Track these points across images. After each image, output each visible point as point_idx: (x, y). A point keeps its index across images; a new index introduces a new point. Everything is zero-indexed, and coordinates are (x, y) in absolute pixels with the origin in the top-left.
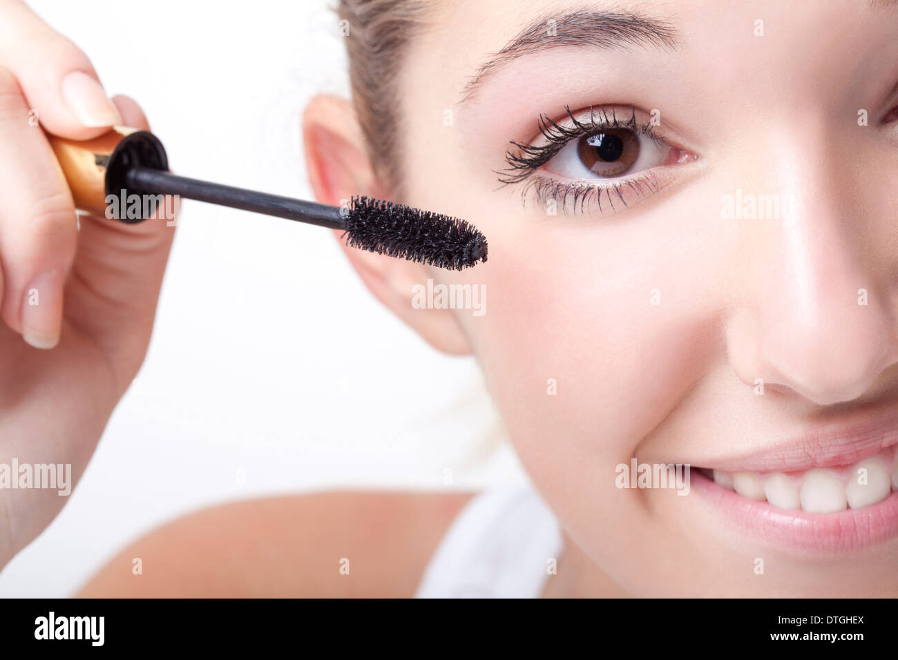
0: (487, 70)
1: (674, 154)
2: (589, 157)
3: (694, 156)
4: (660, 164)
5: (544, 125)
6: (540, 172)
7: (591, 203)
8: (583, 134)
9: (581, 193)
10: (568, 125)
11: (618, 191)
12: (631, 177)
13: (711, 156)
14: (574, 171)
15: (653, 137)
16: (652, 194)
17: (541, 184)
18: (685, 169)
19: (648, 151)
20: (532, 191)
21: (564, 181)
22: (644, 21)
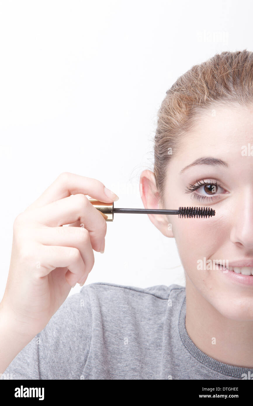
0: (188, 167)
1: (225, 191)
2: (207, 190)
3: (229, 193)
4: (221, 193)
5: (198, 181)
6: (195, 192)
7: (205, 200)
8: (205, 185)
9: (204, 197)
10: (202, 182)
11: (211, 198)
12: (215, 195)
13: (232, 192)
14: (203, 192)
15: (221, 187)
17: (195, 195)
18: (226, 195)
19: (219, 190)
20: (193, 196)
21: (200, 195)
22: (222, 162)
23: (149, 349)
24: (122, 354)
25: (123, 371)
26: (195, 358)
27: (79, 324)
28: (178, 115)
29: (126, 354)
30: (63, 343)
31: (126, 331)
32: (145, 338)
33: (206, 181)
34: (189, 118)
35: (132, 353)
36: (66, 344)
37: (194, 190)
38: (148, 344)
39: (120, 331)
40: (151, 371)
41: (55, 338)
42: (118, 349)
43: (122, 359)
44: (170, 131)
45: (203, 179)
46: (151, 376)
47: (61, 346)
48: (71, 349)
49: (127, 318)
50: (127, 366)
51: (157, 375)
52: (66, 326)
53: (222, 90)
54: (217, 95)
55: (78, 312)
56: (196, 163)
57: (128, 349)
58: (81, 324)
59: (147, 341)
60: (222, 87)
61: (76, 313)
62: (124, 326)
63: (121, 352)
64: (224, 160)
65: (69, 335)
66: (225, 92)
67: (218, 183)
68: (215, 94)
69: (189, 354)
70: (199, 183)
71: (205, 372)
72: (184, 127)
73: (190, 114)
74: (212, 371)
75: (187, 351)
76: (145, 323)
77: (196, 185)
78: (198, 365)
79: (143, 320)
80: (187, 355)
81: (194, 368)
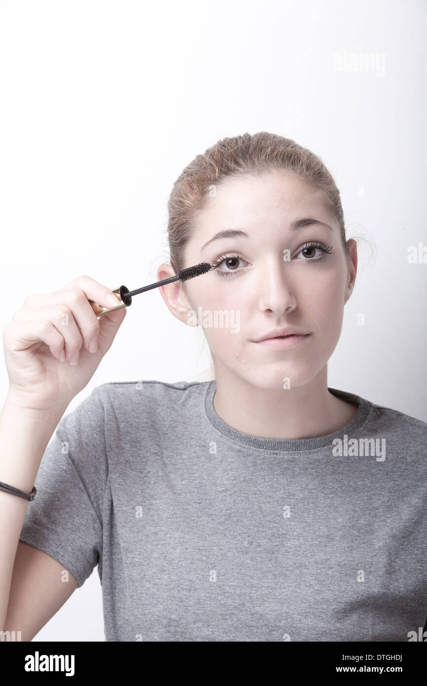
0: (207, 244)
1: (247, 264)
2: (229, 265)
3: (251, 264)
4: (243, 267)
5: (219, 256)
6: (218, 268)
7: (230, 277)
8: (227, 260)
9: (227, 273)
10: (224, 257)
11: (235, 272)
12: (238, 269)
13: (255, 263)
14: (225, 268)
15: (242, 260)
16: (242, 273)
17: (218, 272)
18: (249, 267)
19: (241, 263)
20: (217, 273)
21: (223, 271)
22: (241, 232)
23: (167, 434)
24: (140, 442)
25: (144, 457)
26: (226, 435)
27: (95, 421)
28: (191, 197)
29: (144, 441)
30: (85, 443)
31: (141, 420)
32: (162, 424)
33: (228, 256)
34: (203, 197)
35: (151, 438)
36: (89, 444)
37: (216, 267)
38: (165, 429)
39: (135, 421)
40: (171, 454)
41: (77, 439)
42: (136, 437)
43: (141, 446)
44: (184, 214)
45: (225, 254)
46: (172, 458)
47: (85, 446)
48: (94, 446)
49: (141, 408)
50: (147, 452)
51: (178, 457)
52: (84, 428)
53: (233, 165)
54: (228, 170)
55: (92, 411)
56: (216, 238)
57: (146, 436)
58: (97, 421)
59: (165, 427)
60: (233, 163)
61: (89, 413)
62: (138, 416)
63: (139, 440)
64: (243, 231)
65: (89, 434)
66: (236, 167)
67: (240, 256)
68: (226, 170)
69: (219, 433)
70: (221, 258)
71: (238, 447)
72: (199, 206)
73: (203, 192)
74: (244, 445)
75: (218, 431)
76: (160, 409)
77: (219, 260)
78: (230, 442)
79: (158, 407)
80: (218, 435)
81: (226, 446)
